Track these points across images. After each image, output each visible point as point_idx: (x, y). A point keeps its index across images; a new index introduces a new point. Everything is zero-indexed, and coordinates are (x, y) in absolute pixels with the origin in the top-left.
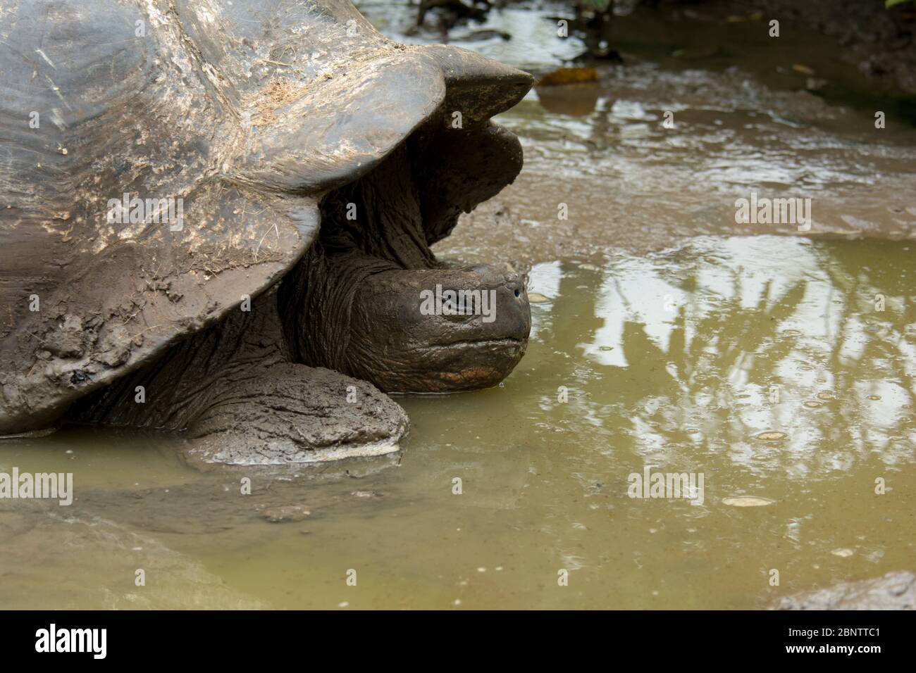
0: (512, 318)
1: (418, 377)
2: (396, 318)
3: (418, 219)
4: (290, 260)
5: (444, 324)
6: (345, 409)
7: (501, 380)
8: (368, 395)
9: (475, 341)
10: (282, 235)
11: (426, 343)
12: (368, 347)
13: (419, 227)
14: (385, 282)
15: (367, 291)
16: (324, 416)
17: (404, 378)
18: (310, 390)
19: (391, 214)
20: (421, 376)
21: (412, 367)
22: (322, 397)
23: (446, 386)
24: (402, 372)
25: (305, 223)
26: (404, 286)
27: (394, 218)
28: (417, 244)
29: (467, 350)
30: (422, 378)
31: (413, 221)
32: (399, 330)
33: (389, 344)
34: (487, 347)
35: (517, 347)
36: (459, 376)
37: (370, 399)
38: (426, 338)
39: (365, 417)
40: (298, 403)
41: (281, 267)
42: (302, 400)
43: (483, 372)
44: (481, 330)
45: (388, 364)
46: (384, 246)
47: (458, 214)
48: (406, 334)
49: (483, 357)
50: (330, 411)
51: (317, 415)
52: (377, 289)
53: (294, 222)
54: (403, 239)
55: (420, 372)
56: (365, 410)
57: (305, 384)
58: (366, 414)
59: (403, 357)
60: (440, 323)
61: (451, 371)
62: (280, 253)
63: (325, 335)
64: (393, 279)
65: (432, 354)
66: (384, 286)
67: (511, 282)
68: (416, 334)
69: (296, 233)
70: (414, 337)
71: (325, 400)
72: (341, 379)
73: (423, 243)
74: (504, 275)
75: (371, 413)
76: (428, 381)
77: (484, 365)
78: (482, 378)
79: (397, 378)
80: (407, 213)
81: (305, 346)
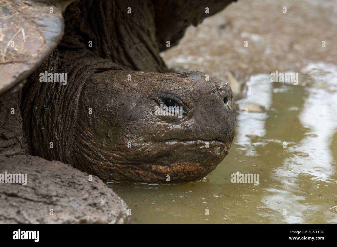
0: (219, 123)
1: (132, 168)
2: (116, 115)
3: (152, 29)
4: (35, 62)
5: (159, 123)
6: (71, 199)
7: (205, 175)
8: (95, 188)
9: (185, 140)
10: (28, 39)
11: (141, 139)
12: (88, 138)
13: (153, 37)
14: (107, 81)
15: (91, 88)
16: (52, 203)
17: (119, 168)
18: (41, 180)
19: (129, 25)
20: (135, 167)
21: (127, 159)
22: (52, 187)
23: (156, 177)
24: (118, 163)
25: (49, 29)
26: (125, 86)
27: (132, 28)
28: (151, 52)
29: (177, 147)
30: (135, 169)
31: (148, 31)
32: (117, 126)
33: (108, 137)
34: (196, 145)
35: (222, 147)
36: (168, 170)
37: (95, 192)
38: (142, 135)
39: (89, 207)
40: (29, 190)
41: (26, 68)
42: (33, 189)
43: (190, 167)
44: (190, 131)
45: (105, 155)
46: (122, 53)
47: (186, 27)
48: (123, 129)
49: (191, 154)
50: (57, 200)
51: (45, 203)
52: (100, 87)
53: (39, 28)
54: (139, 48)
55: (134, 164)
56: (90, 201)
57: (38, 174)
58: (90, 205)
59: (120, 150)
60: (155, 122)
61: (162, 164)
62: (26, 55)
63: (57, 126)
64: (115, 79)
65: (146, 148)
66: (107, 85)
67: (221, 90)
68: (133, 131)
69: (41, 38)
70: (131, 133)
71: (54, 190)
72: (72, 173)
73: (155, 51)
74: (216, 83)
75: (95, 205)
76: (141, 172)
77: (192, 161)
78: (189, 173)
79: (113, 168)
80: (143, 24)
81: (38, 137)
